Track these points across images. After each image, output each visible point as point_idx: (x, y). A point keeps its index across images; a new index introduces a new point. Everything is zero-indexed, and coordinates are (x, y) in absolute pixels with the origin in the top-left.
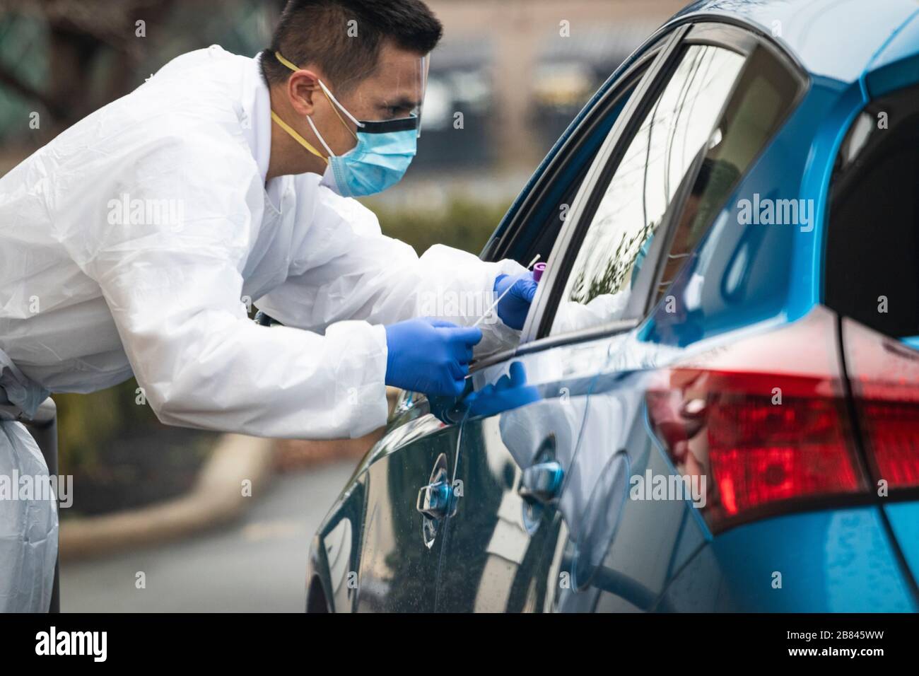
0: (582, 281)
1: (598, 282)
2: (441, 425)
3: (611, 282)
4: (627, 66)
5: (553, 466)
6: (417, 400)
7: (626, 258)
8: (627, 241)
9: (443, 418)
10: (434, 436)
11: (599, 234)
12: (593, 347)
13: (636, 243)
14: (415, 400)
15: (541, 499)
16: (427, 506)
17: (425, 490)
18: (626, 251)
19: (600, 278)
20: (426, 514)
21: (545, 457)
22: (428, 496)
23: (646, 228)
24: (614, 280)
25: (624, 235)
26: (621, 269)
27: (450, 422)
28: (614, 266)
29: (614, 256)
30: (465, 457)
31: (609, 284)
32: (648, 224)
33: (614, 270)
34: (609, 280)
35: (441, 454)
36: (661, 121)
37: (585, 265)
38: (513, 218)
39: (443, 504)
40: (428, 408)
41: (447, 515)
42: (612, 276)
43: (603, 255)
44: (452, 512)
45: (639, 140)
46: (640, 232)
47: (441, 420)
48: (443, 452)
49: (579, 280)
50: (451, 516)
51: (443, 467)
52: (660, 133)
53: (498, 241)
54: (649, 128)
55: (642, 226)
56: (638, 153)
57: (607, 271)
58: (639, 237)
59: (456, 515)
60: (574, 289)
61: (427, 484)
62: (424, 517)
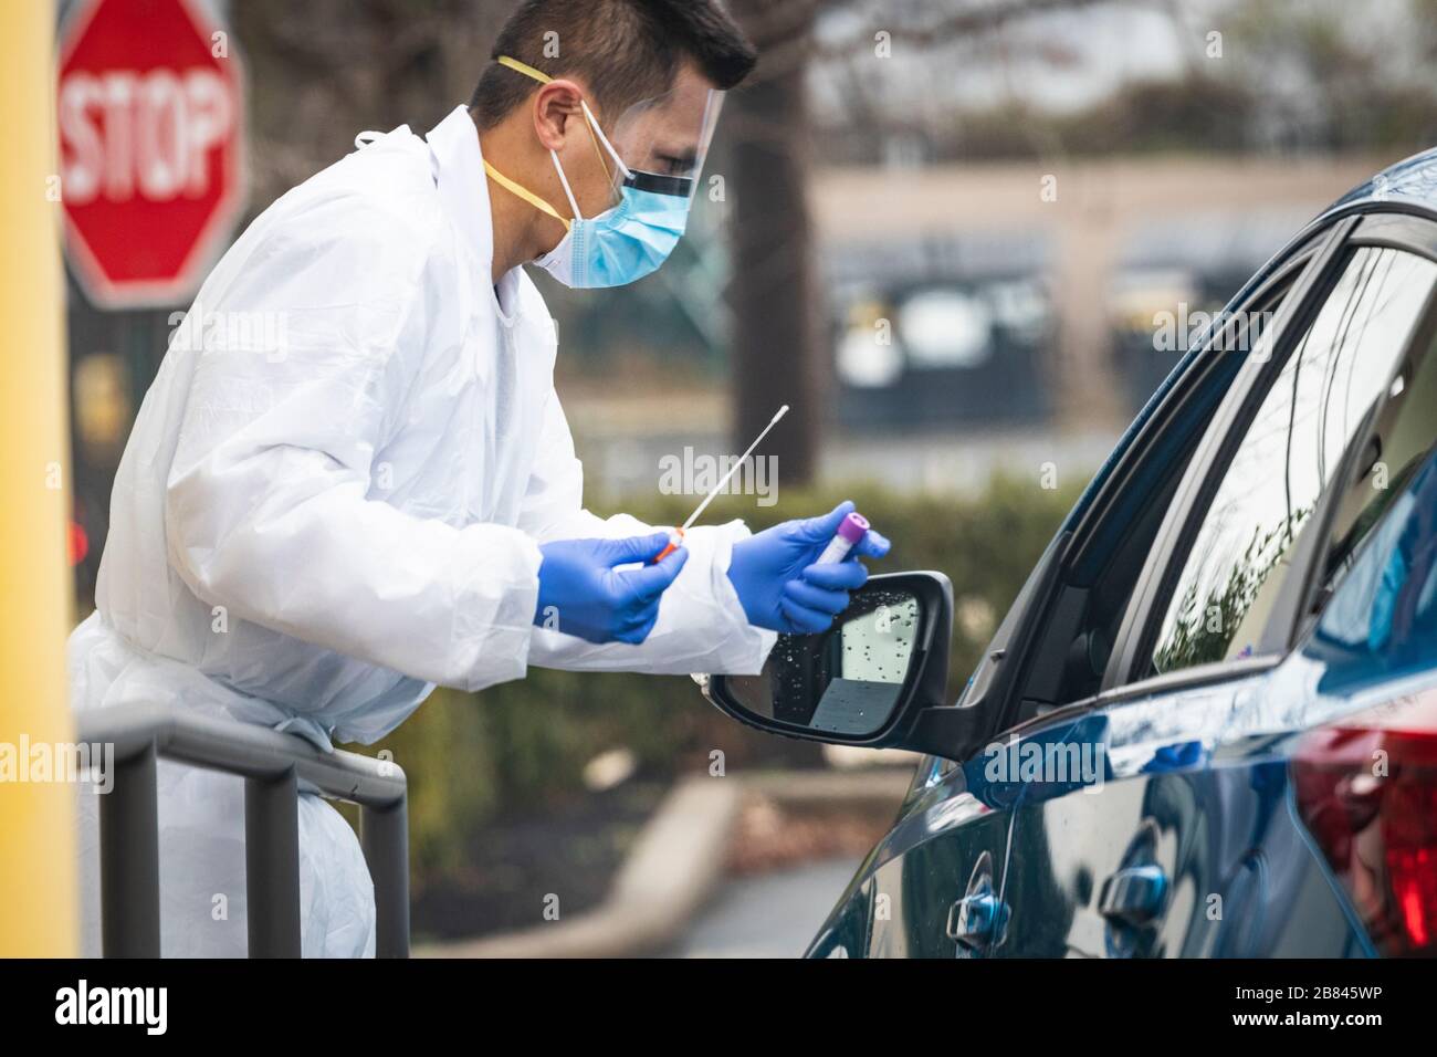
0: (1193, 596)
1: (1219, 599)
2: (983, 810)
3: (1237, 599)
4: (1263, 278)
5: (1150, 872)
6: (947, 773)
7: (1259, 563)
8: (1261, 539)
9: (987, 800)
10: (972, 826)
11: (1220, 528)
12: (1210, 697)
13: (1275, 541)
14: (944, 772)
15: (1133, 921)
16: (961, 929)
17: (960, 905)
18: (1260, 552)
19: (1221, 593)
20: (960, 941)
21: (1138, 858)
22: (964, 914)
23: (1290, 519)
24: (1243, 597)
25: (1258, 529)
26: (1252, 580)
27: (996, 805)
28: (1242, 575)
29: (1242, 560)
30: (1019, 857)
31: (1234, 601)
32: (1294, 512)
33: (1241, 581)
34: (1234, 596)
35: (984, 854)
36: (1312, 361)
37: (1199, 574)
38: (1090, 504)
39: (986, 927)
40: (962, 783)
41: (993, 944)
42: (1239, 590)
43: (1225, 558)
44: (999, 939)
45: (1281, 389)
46: (1281, 525)
47: (983, 801)
48: (987, 849)
49: (1190, 596)
50: (998, 945)
51: (987, 872)
52: (1312, 379)
53: (1069, 537)
54: (1294, 370)
55: (1284, 516)
56: (1278, 409)
57: (1231, 582)
58: (1280, 531)
59: (1005, 943)
60: (1181, 609)
61: (963, 897)
62: (958, 946)
